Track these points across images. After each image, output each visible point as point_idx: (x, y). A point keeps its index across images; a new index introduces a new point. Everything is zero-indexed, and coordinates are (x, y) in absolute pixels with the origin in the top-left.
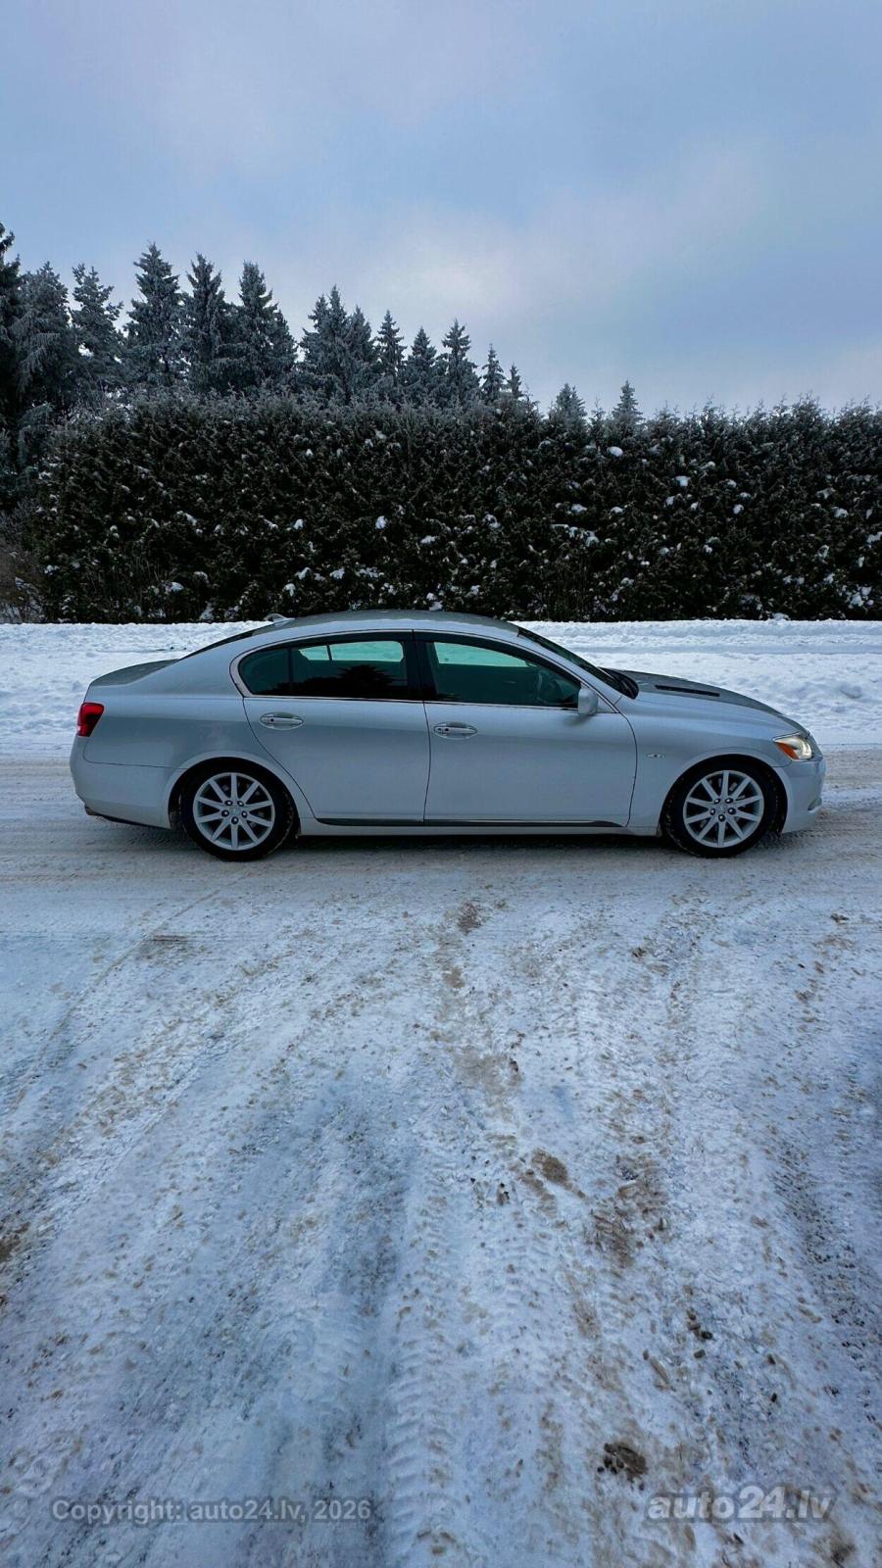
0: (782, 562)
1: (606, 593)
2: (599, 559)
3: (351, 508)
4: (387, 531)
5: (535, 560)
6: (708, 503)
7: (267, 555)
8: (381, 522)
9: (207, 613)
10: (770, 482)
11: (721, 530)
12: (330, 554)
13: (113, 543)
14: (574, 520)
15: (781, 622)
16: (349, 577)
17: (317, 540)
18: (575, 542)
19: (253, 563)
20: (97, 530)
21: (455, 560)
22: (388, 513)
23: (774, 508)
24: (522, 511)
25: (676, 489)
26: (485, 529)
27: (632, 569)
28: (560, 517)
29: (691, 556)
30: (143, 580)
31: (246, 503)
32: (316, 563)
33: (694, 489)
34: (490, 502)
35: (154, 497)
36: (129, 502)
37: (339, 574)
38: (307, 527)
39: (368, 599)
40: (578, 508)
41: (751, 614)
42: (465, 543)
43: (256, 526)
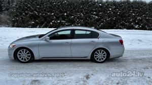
0: (125, 21)
1: (99, 25)
2: (98, 20)
3: (61, 12)
4: (66, 15)
5: (88, 20)
6: (114, 13)
7: (48, 18)
8: (65, 14)
9: (38, 27)
10: (123, 10)
11: (116, 16)
12: (58, 18)
13: (23, 16)
14: (94, 15)
15: (125, 30)
16: (60, 22)
17: (56, 16)
18: (94, 18)
19: (46, 19)
20: (21, 14)
21: (76, 20)
22: (66, 13)
23: (124, 13)
24: (86, 13)
25: (109, 10)
26: (81, 16)
27: (103, 22)
28: (92, 14)
29: (112, 20)
30: (28, 21)
31: (45, 10)
32: (55, 20)
33: (112, 10)
34: (82, 12)
35: (30, 9)
36: (27, 10)
37: (59, 21)
38: (54, 14)
39: (63, 25)
40: (95, 13)
41: (121, 29)
42: (78, 18)
43: (46, 14)
